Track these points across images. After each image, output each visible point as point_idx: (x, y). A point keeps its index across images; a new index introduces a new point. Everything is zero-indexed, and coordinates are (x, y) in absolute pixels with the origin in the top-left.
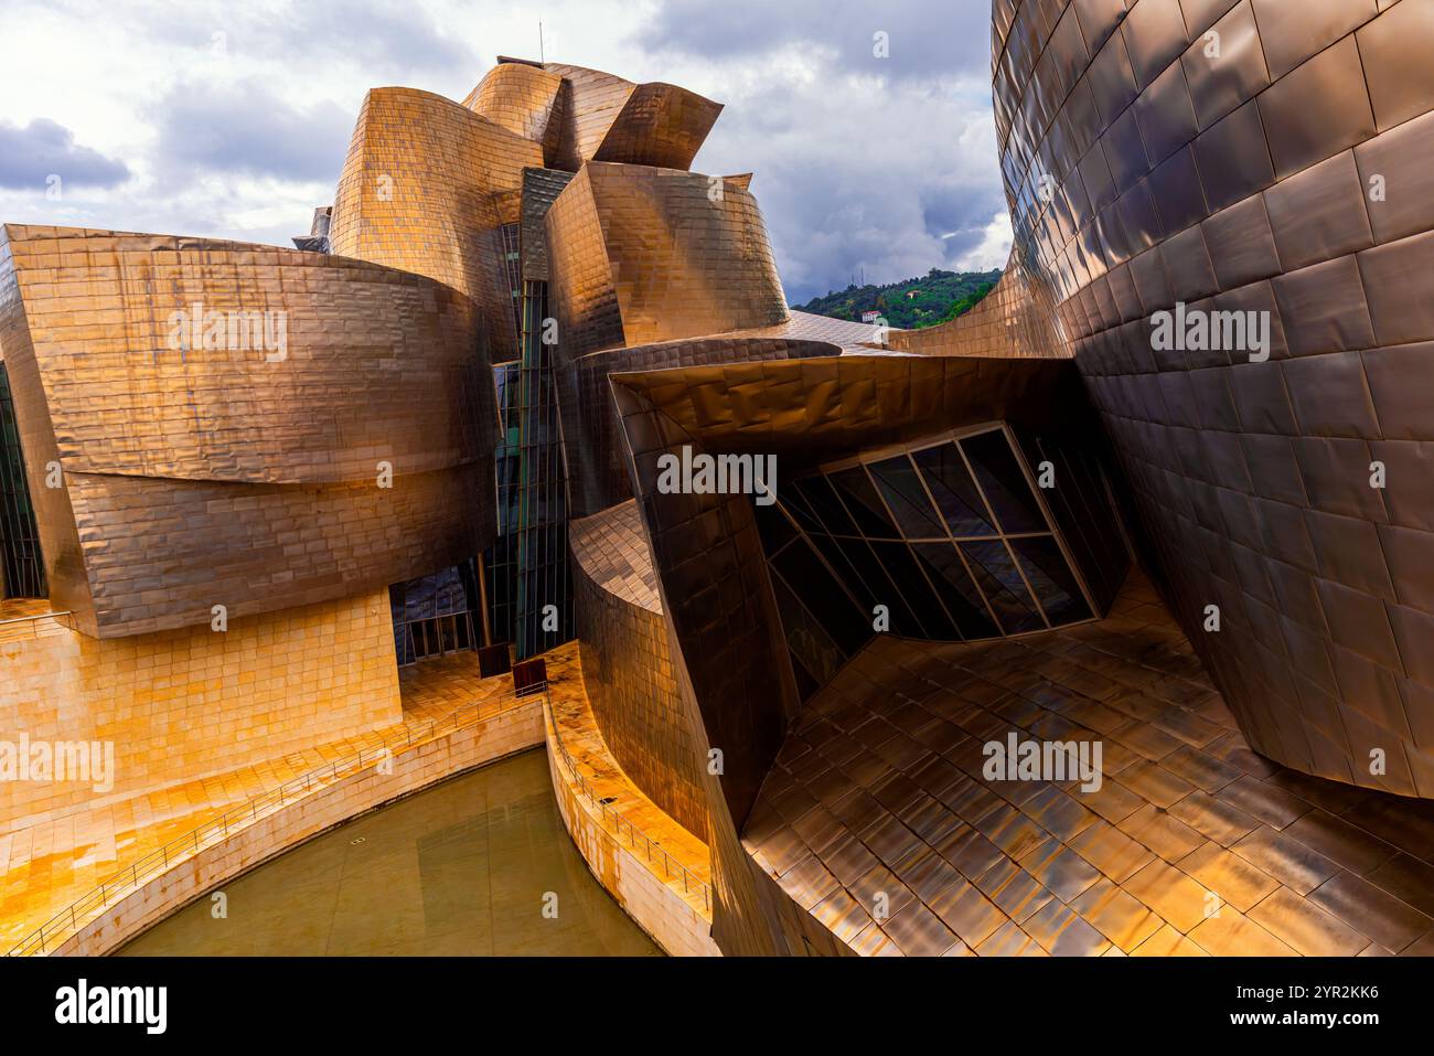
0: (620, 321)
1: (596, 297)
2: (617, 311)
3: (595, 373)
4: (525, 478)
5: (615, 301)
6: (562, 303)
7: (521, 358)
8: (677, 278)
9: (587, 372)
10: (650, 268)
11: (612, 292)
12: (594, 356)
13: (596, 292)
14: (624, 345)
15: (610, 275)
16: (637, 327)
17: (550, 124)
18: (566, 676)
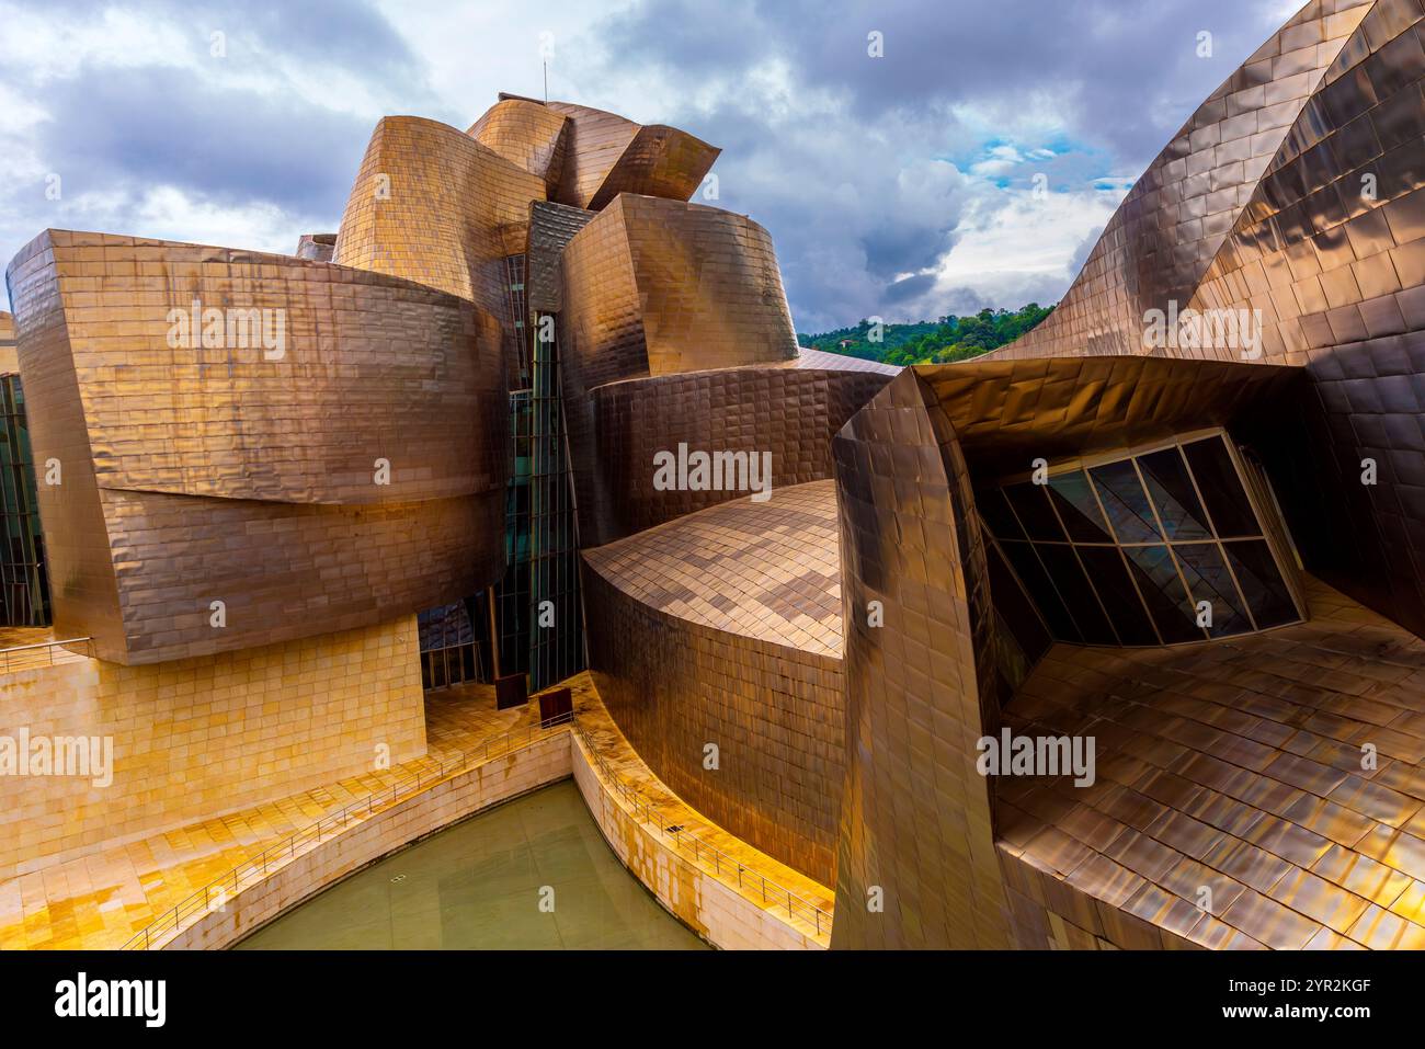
0: (645, 350)
1: (620, 327)
2: (643, 340)
3: (617, 401)
4: (536, 509)
5: (642, 331)
6: (579, 333)
7: (531, 387)
8: (702, 311)
9: (608, 401)
10: (677, 300)
11: (638, 322)
12: (617, 385)
13: (621, 321)
14: (649, 375)
15: (637, 305)
16: (662, 357)
17: (553, 160)
18: (586, 707)
